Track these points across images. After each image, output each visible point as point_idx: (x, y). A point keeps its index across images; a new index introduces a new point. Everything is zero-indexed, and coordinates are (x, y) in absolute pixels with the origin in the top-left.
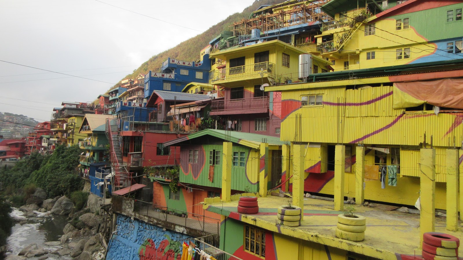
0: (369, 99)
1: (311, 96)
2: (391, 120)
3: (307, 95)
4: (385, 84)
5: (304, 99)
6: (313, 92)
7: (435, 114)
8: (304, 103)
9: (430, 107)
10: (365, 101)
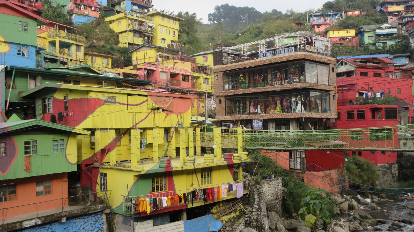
0: (139, 103)
1: (109, 97)
2: (146, 115)
3: (107, 97)
4: (145, 96)
5: (104, 98)
6: (110, 95)
7: (160, 112)
8: (105, 102)
9: (158, 109)
10: (137, 103)
